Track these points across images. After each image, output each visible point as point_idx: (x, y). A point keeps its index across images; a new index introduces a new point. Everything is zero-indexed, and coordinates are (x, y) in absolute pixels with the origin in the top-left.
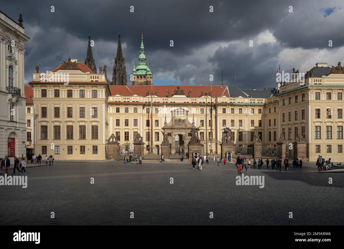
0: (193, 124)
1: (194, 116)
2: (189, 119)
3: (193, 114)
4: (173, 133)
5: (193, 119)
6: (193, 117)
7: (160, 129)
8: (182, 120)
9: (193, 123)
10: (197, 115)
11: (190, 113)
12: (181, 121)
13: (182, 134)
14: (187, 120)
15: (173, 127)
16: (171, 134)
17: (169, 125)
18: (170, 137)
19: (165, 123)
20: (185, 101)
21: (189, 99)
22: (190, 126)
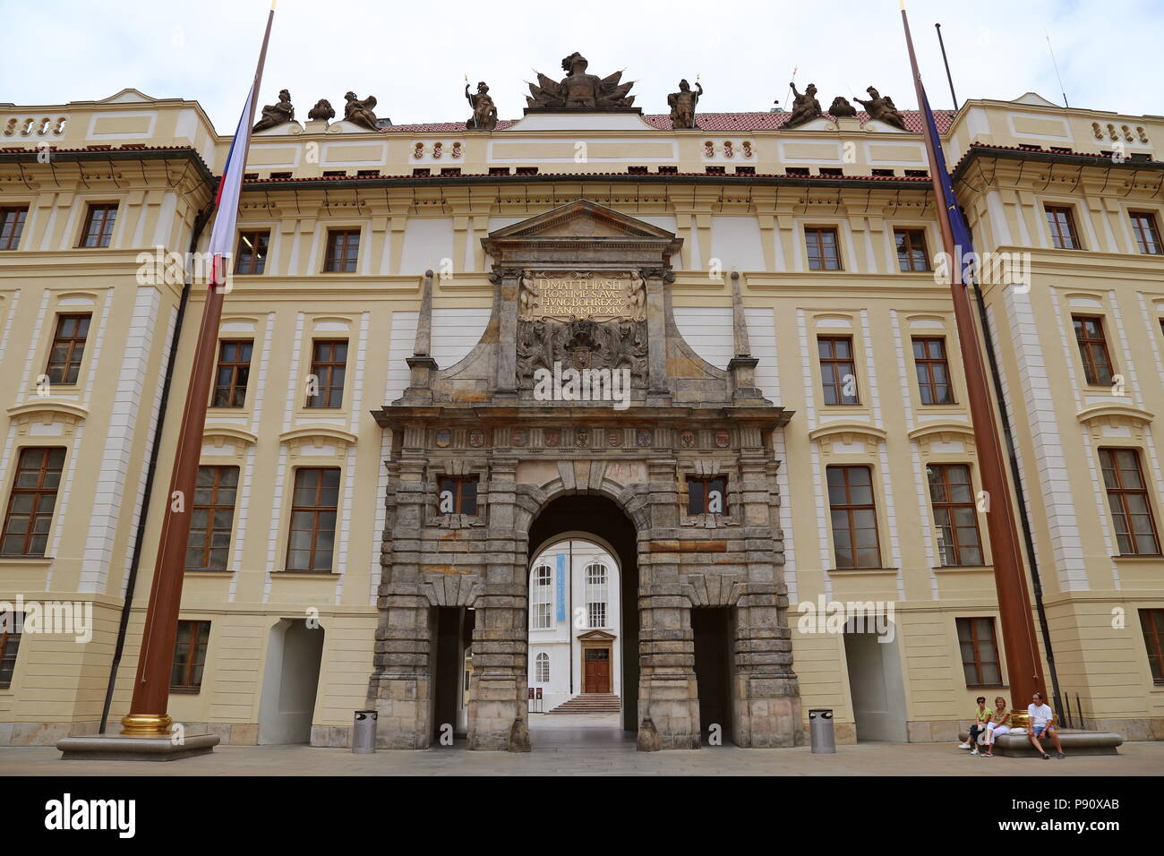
0: (743, 375)
1: (745, 292)
2: (683, 320)
3: (735, 277)
4: (504, 480)
5: (739, 328)
6: (737, 300)
7: (354, 431)
8: (608, 331)
9: (734, 366)
10: (775, 285)
11: (695, 267)
12: (601, 340)
13: (607, 488)
14: (670, 329)
15: (504, 402)
16: (481, 487)
17: (458, 385)
18: (466, 520)
19: (422, 362)
20: (638, 162)
21: (674, 143)
22: (699, 396)
